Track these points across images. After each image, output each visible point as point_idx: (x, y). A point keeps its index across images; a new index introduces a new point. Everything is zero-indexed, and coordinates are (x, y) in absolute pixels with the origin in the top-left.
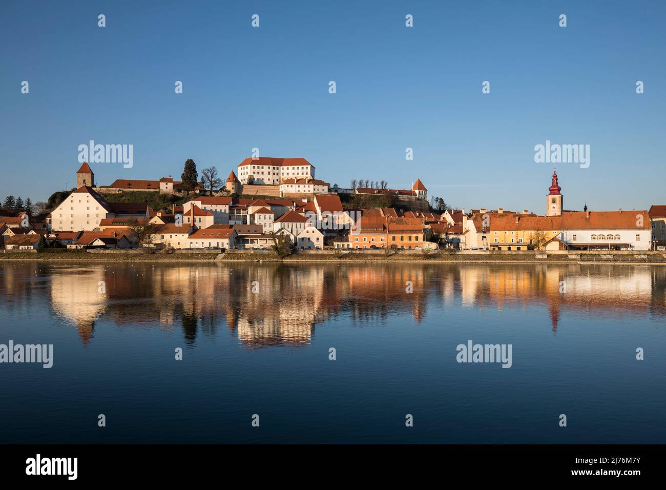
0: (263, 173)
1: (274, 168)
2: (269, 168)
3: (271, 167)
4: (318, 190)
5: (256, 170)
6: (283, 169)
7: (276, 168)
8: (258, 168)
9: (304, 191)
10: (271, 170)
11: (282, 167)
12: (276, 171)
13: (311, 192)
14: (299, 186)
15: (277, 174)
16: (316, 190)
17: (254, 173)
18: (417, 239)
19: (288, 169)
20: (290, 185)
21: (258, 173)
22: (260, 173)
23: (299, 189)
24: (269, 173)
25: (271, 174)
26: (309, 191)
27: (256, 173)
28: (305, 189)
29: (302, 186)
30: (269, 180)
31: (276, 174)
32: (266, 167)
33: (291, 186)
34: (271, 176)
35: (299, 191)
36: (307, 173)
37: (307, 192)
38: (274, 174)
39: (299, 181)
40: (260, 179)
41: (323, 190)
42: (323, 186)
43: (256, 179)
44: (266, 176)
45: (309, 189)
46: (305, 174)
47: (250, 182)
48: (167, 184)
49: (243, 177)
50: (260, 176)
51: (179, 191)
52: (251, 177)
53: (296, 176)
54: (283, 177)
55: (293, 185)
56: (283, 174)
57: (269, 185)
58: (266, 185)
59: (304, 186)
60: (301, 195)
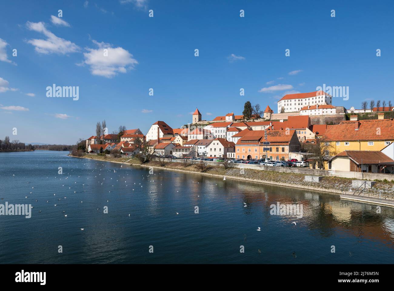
0: (291, 105)
1: (299, 100)
2: (295, 101)
3: (297, 100)
4: (326, 112)
5: (286, 103)
6: (306, 100)
8: (288, 101)
9: (315, 114)
10: (297, 102)
12: (300, 102)
13: (320, 114)
14: (311, 111)
15: (302, 104)
17: (285, 105)
18: (283, 150)
20: (304, 111)
21: (288, 105)
22: (289, 105)
23: (311, 113)
24: (295, 104)
25: (297, 104)
26: (319, 113)
27: (286, 105)
29: (313, 111)
30: (295, 108)
31: (300, 104)
32: (293, 100)
33: (306, 111)
34: (297, 106)
35: (311, 114)
36: (322, 101)
37: (317, 114)
38: (299, 104)
39: (311, 108)
40: (289, 109)
41: (331, 112)
42: (331, 109)
43: (286, 109)
44: (293, 107)
45: (319, 112)
46: (321, 101)
47: (283, 111)
48: (229, 117)
49: (279, 109)
50: (289, 107)
51: (236, 120)
52: (283, 108)
53: (314, 104)
54: (306, 106)
55: (307, 110)
56: (306, 103)
57: (294, 112)
58: (293, 112)
59: (315, 111)
60: (313, 117)
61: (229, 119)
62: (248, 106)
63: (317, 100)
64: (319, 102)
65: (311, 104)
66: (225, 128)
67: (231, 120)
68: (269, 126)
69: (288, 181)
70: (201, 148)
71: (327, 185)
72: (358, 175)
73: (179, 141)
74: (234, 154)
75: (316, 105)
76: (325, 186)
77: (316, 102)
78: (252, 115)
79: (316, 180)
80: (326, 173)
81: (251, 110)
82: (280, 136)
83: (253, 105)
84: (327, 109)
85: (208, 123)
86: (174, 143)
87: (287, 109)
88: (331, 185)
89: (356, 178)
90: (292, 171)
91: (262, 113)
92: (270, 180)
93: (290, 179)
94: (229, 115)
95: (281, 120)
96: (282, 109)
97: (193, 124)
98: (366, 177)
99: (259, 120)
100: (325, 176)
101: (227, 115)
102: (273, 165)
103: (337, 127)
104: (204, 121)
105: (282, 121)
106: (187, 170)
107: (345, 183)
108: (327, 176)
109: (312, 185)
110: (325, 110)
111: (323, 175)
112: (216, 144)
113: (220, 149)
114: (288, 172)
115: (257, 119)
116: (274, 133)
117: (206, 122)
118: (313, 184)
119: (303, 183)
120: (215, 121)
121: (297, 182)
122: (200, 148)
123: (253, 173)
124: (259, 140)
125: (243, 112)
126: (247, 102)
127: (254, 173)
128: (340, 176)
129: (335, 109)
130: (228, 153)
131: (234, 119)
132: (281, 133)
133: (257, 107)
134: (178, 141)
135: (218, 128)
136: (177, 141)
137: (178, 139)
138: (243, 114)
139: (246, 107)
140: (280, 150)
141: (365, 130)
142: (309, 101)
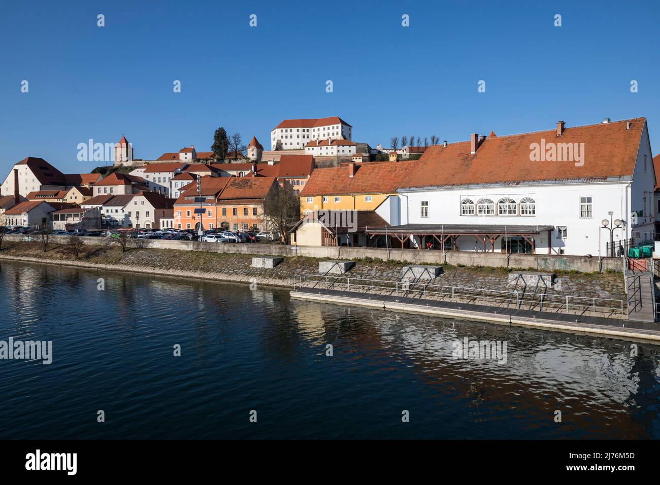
0: (291, 137)
1: (304, 131)
2: (298, 131)
3: (301, 129)
4: (343, 151)
5: (284, 134)
6: (314, 130)
7: (306, 131)
8: (286, 131)
9: (327, 154)
10: (301, 133)
11: (313, 128)
12: (306, 133)
13: (334, 154)
14: (321, 149)
15: (308, 137)
16: (341, 151)
17: (282, 137)
18: (255, 212)
19: (319, 130)
20: (311, 148)
21: (286, 137)
22: (289, 137)
23: (321, 151)
24: (298, 137)
25: (301, 137)
26: (332, 153)
27: (284, 137)
28: (327, 151)
29: (324, 148)
30: (298, 143)
31: (306, 137)
32: (295, 130)
33: (313, 149)
34: (300, 140)
35: (321, 154)
36: (337, 134)
37: (330, 154)
38: (304, 137)
39: (321, 143)
40: (289, 144)
41: (350, 151)
42: (350, 146)
43: (284, 144)
44: (295, 140)
45: (332, 151)
46: (335, 134)
47: (279, 147)
48: (186, 154)
49: (274, 143)
50: (289, 141)
51: (198, 160)
52: (279, 142)
53: (326, 138)
54: (314, 139)
55: (314, 147)
56: (314, 136)
57: (297, 149)
58: (294, 150)
59: (327, 148)
60: (323, 159)
61: (186, 158)
62: (221, 135)
63: (331, 131)
64: (333, 134)
65: (321, 138)
66: (171, 173)
67: (189, 160)
68: (250, 171)
69: (224, 270)
70: (117, 211)
71: (284, 272)
72: (332, 252)
73: (76, 198)
74: (171, 222)
75: (328, 140)
76: (280, 275)
77: (328, 134)
78: (228, 152)
79: (269, 264)
80: (288, 250)
81: (227, 144)
82: (250, 187)
83: (230, 134)
84: (343, 146)
85: (146, 164)
86: (65, 201)
87: (286, 144)
88: (290, 271)
89: (329, 256)
90: (238, 251)
91: (245, 149)
92: (196, 270)
93: (229, 265)
94: (185, 150)
95: (270, 161)
96: (277, 143)
97: (115, 166)
98: (342, 254)
99: (239, 162)
100: (287, 256)
101: (182, 151)
102: (216, 239)
103: (325, 172)
104: (137, 160)
105: (271, 163)
106: (48, 257)
107: (312, 266)
108: (289, 256)
109: (261, 275)
110: (341, 148)
111: (284, 255)
112: (139, 203)
113: (148, 213)
114: (231, 252)
115: (236, 159)
116: (242, 182)
117: (141, 162)
118: (262, 273)
119: (248, 270)
120: (160, 162)
121: (239, 269)
122: (114, 211)
123: (172, 258)
124: (215, 195)
125: (212, 147)
126: (219, 128)
127: (173, 256)
128: (307, 255)
129: (355, 147)
130: (161, 220)
131: (196, 158)
132: (253, 183)
133: (237, 138)
134: (73, 198)
135: (157, 174)
136: (71, 198)
137: (74, 194)
138: (212, 150)
139: (216, 137)
140: (250, 212)
141: (362, 177)
142: (319, 132)
